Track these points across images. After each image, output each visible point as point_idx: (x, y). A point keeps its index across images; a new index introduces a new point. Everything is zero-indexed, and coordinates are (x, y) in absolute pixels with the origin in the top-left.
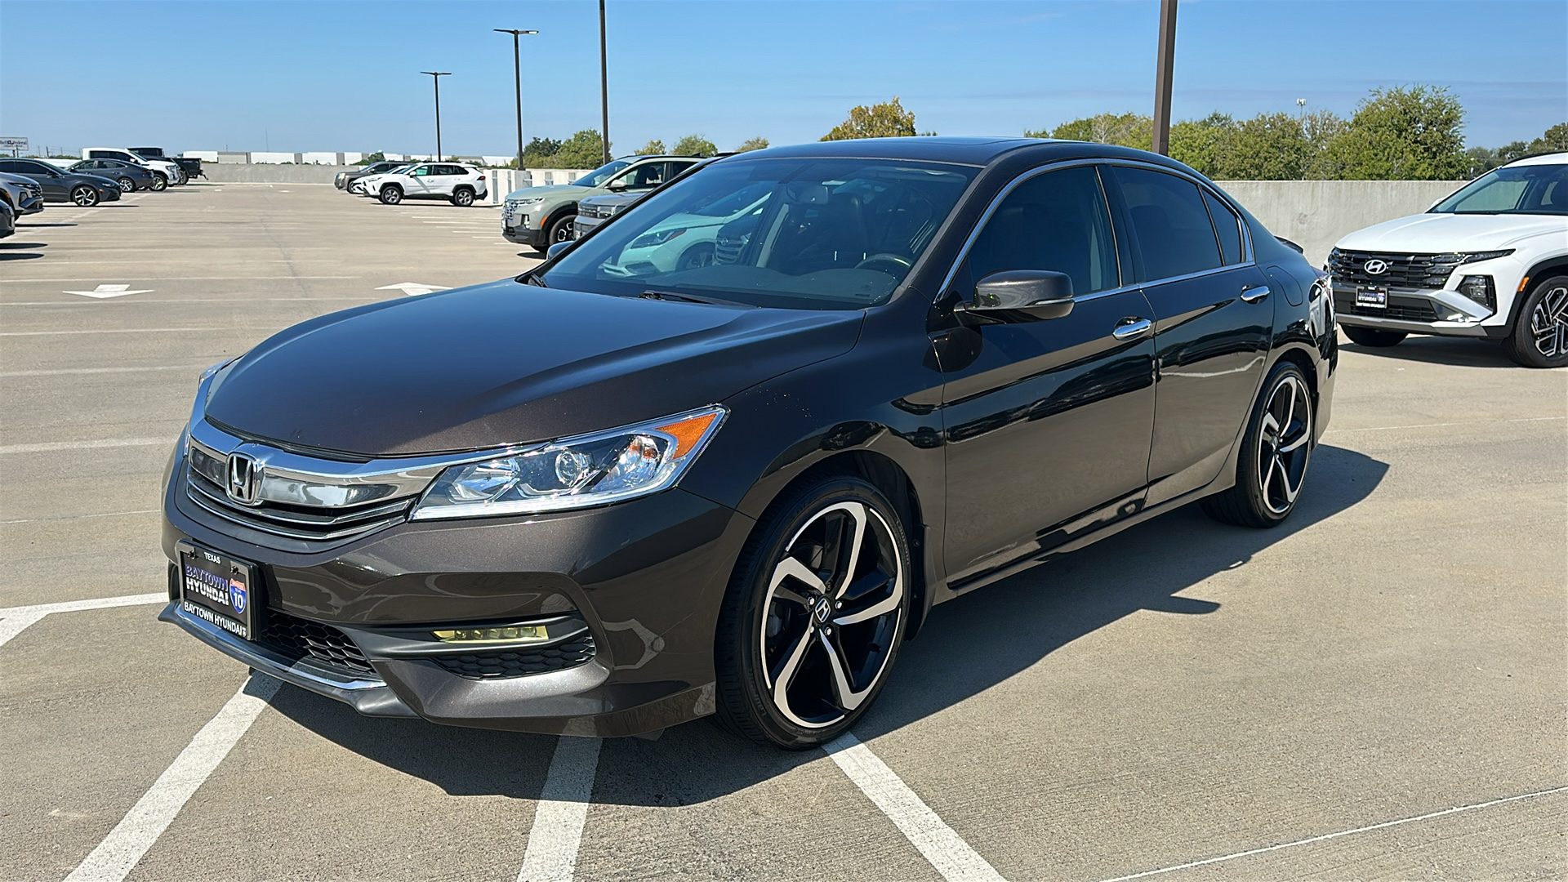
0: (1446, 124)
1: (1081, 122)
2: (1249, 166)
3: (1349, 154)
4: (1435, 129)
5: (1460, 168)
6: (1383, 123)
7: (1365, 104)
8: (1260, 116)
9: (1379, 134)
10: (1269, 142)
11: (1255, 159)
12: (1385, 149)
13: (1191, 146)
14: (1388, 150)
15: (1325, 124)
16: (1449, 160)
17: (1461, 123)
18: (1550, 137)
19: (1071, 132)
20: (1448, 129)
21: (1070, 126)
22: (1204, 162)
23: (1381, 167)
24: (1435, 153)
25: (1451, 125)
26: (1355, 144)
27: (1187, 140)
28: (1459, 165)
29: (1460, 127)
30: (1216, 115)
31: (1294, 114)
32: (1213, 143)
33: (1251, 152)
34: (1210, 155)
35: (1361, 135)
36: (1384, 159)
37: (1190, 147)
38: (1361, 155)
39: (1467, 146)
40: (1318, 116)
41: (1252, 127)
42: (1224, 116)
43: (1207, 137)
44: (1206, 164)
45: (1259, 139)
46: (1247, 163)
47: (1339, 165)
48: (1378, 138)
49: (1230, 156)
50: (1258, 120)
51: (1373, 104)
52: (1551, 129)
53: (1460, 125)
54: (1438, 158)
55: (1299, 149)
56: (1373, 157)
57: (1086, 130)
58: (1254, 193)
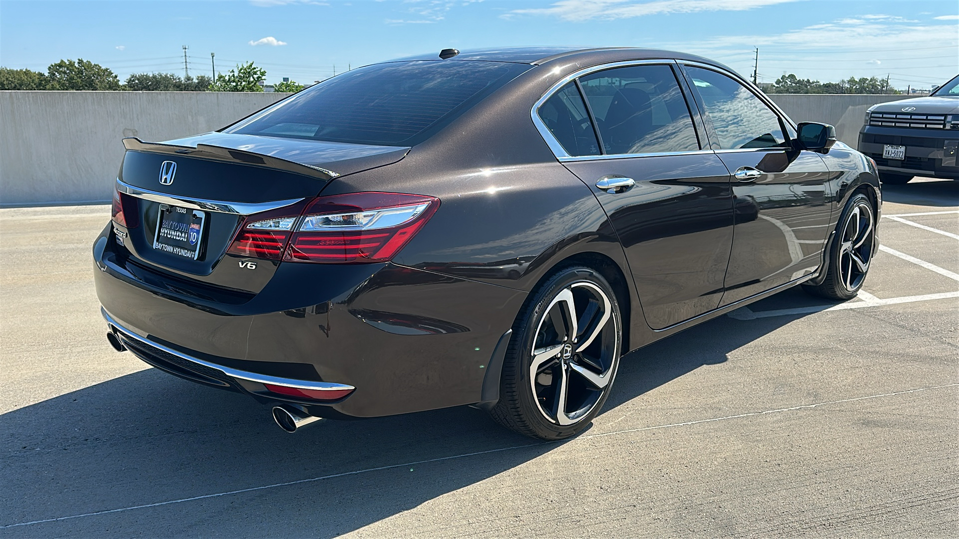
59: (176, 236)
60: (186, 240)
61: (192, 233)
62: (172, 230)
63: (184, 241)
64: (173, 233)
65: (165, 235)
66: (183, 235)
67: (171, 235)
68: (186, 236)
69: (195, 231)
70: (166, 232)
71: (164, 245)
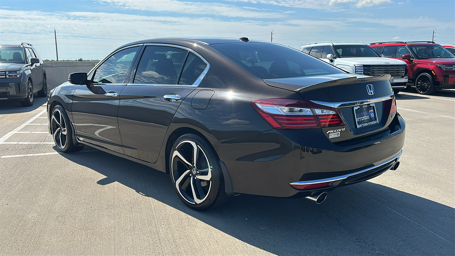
59: (365, 118)
60: (369, 118)
61: (371, 114)
62: (363, 116)
63: (369, 119)
64: (364, 117)
65: (360, 120)
66: (367, 116)
67: (363, 118)
68: (369, 116)
69: (372, 112)
70: (360, 118)
71: (362, 124)
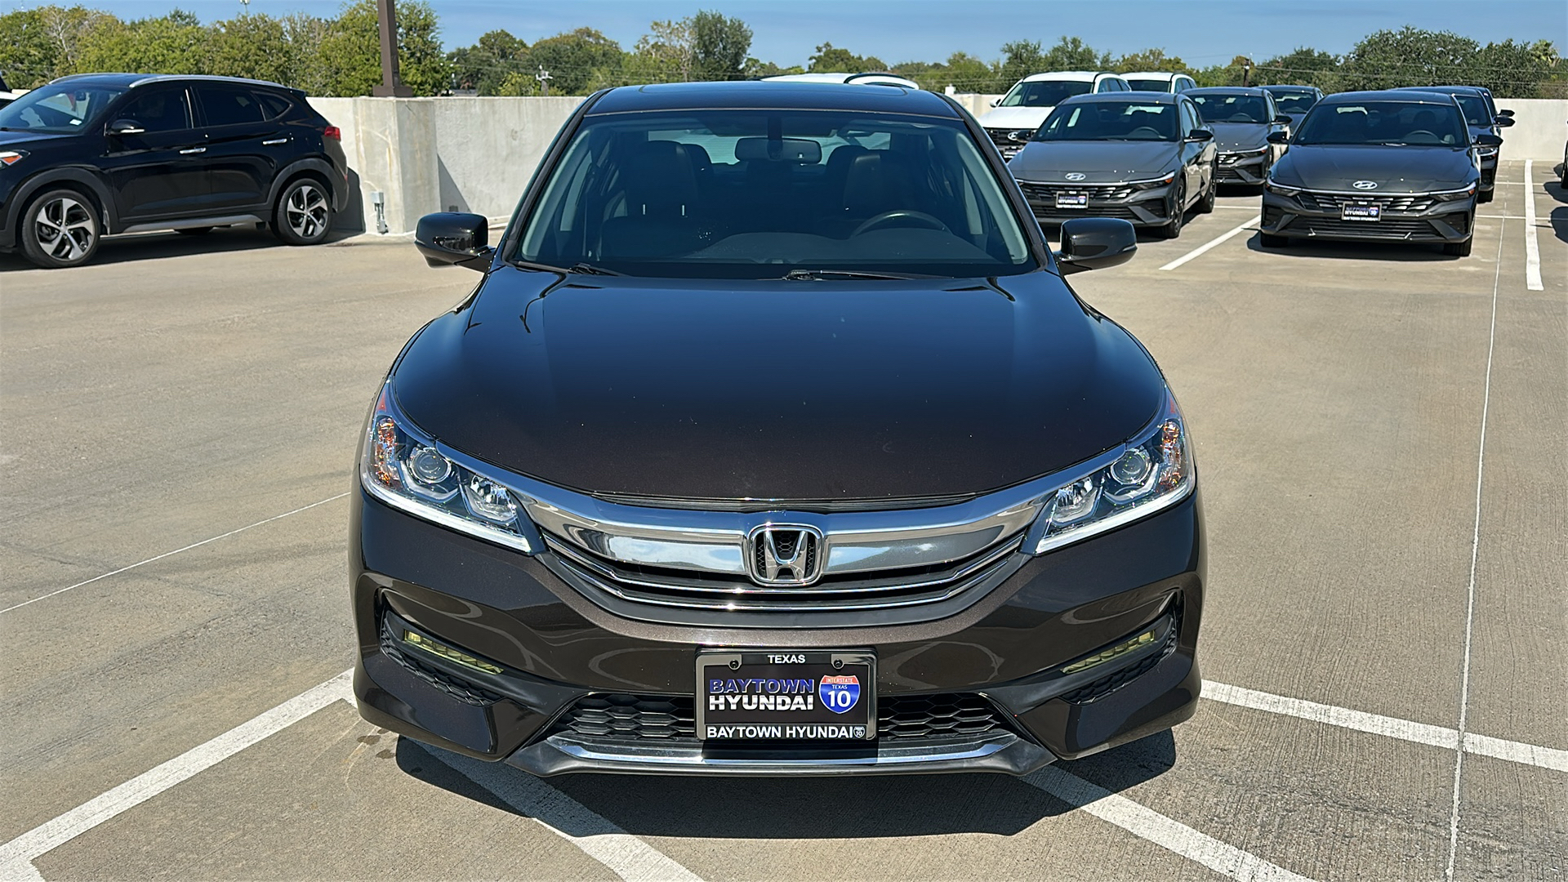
0: (424, 29)
1: (22, 14)
2: (240, 69)
3: (341, 58)
4: (415, 35)
5: (443, 73)
6: (368, 27)
7: (346, 9)
8: (240, 16)
9: (367, 38)
10: (255, 45)
11: (245, 63)
12: (374, 54)
13: (171, 46)
14: (378, 55)
15: (304, 26)
16: (433, 65)
17: (437, 28)
18: (483, 43)
19: (12, 25)
20: (428, 34)
21: (9, 18)
22: (189, 65)
23: (375, 72)
24: (419, 59)
25: (429, 31)
26: (346, 49)
27: (165, 40)
28: (443, 70)
29: (438, 33)
30: (178, 12)
31: (275, 15)
32: (195, 44)
33: (240, 55)
34: (194, 57)
35: (349, 40)
36: (376, 64)
37: (169, 48)
38: (353, 60)
39: (447, 49)
40: (296, 18)
41: (234, 28)
42: (187, 13)
43: (187, 37)
44: (191, 67)
45: (245, 41)
46: (238, 66)
47: (334, 69)
48: (366, 43)
49: (218, 58)
50: (239, 21)
51: (355, 9)
52: (483, 36)
53: (437, 31)
54: (423, 64)
55: (287, 52)
56: (365, 61)
57: (30, 24)
58: (473, 110)
